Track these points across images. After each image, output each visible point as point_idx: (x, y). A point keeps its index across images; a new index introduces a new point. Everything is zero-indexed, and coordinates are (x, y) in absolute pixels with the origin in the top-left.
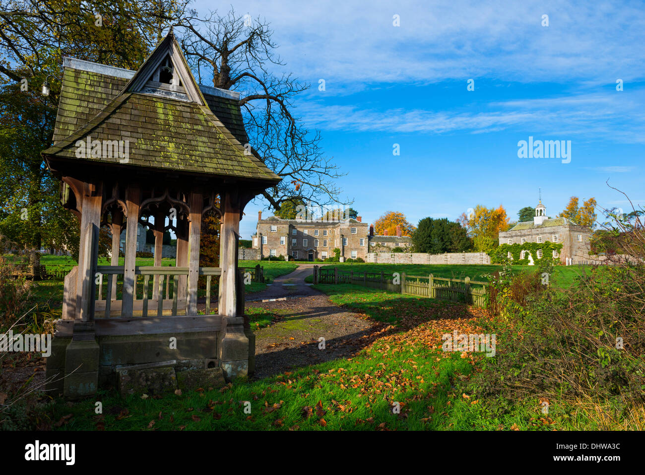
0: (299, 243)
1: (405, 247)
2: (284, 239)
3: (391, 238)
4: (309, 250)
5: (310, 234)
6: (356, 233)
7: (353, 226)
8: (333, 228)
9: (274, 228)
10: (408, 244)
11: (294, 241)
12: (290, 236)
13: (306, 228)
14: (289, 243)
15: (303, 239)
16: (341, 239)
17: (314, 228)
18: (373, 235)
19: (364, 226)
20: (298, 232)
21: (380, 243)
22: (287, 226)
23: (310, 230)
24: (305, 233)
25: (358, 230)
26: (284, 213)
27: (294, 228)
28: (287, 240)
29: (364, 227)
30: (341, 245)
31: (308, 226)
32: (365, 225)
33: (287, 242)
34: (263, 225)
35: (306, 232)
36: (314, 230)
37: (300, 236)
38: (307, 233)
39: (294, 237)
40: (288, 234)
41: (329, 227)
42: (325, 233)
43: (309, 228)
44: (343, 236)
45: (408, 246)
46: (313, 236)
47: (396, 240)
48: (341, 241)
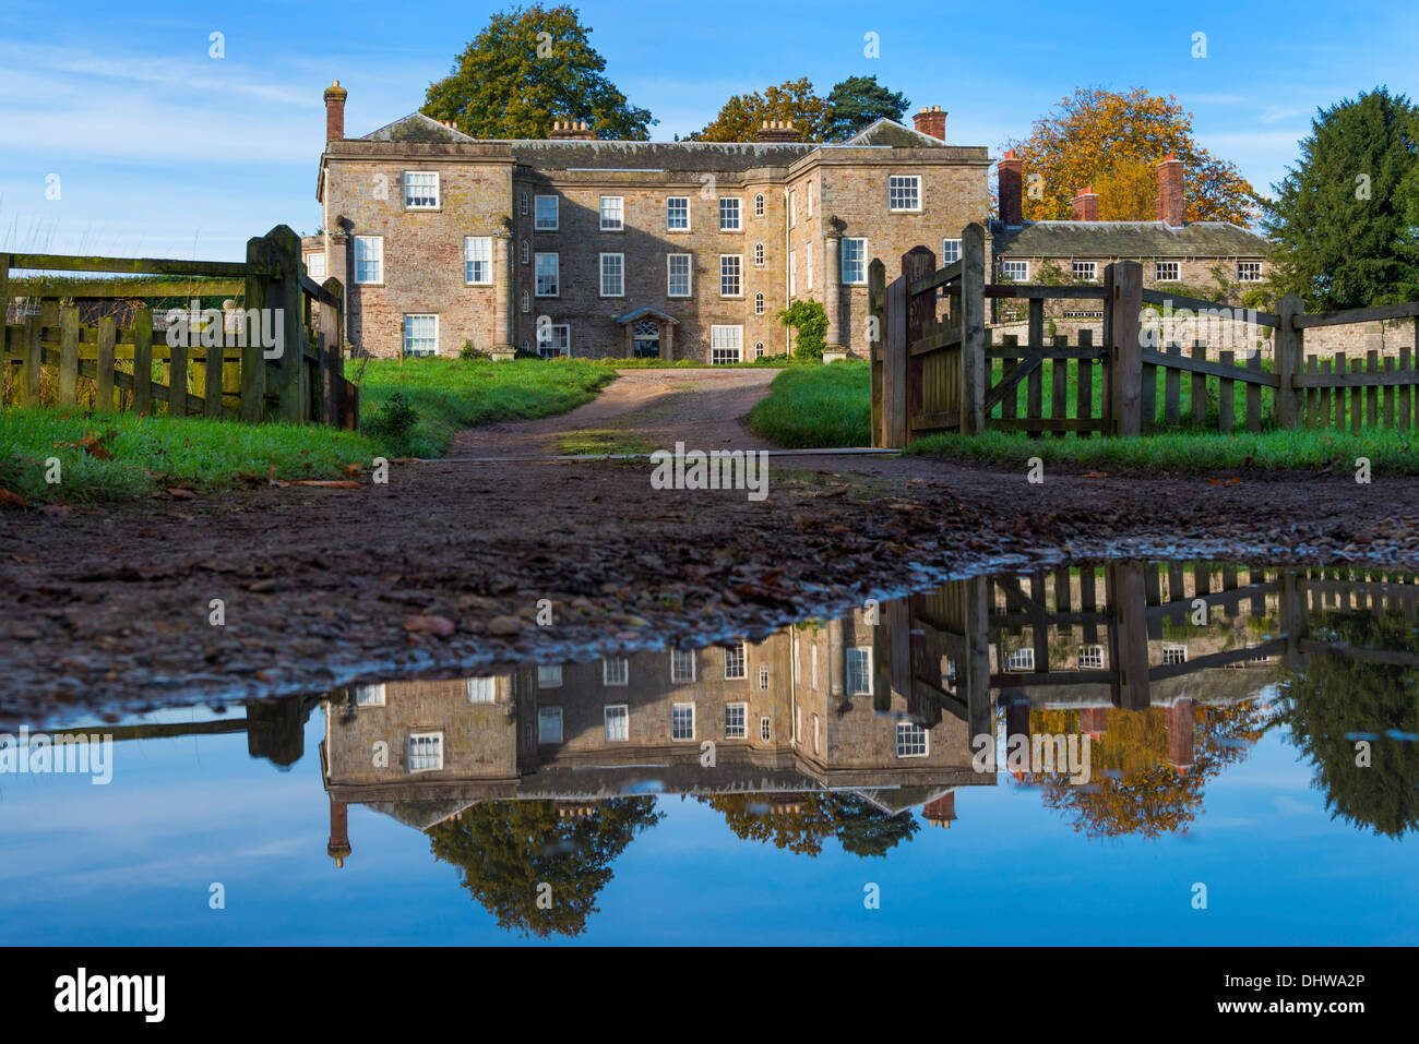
0: (577, 275)
1: (1216, 285)
2: (487, 252)
3: (1129, 233)
4: (635, 314)
5: (639, 223)
6: (919, 208)
7: (898, 164)
8: (774, 181)
9: (426, 183)
10: (1233, 266)
11: (546, 264)
12: (521, 234)
13: (614, 186)
14: (519, 275)
15: (597, 252)
16: (831, 244)
17: (659, 185)
18: (1018, 220)
19: (964, 163)
20: (568, 209)
21: (1065, 266)
22: (499, 176)
23: (638, 195)
24: (609, 215)
25: (929, 191)
26: (481, 112)
27: (544, 186)
28: (502, 256)
29: (966, 171)
30: (832, 280)
31: (626, 174)
32: (972, 158)
33: (502, 271)
34: (358, 167)
35: (615, 209)
36: (662, 198)
37: (579, 234)
38: (621, 217)
39: (546, 243)
40: (508, 223)
41: (754, 181)
42: (728, 212)
43: (632, 185)
44: (838, 225)
45: (1231, 279)
46: (658, 230)
47: (1162, 243)
48: (831, 257)
